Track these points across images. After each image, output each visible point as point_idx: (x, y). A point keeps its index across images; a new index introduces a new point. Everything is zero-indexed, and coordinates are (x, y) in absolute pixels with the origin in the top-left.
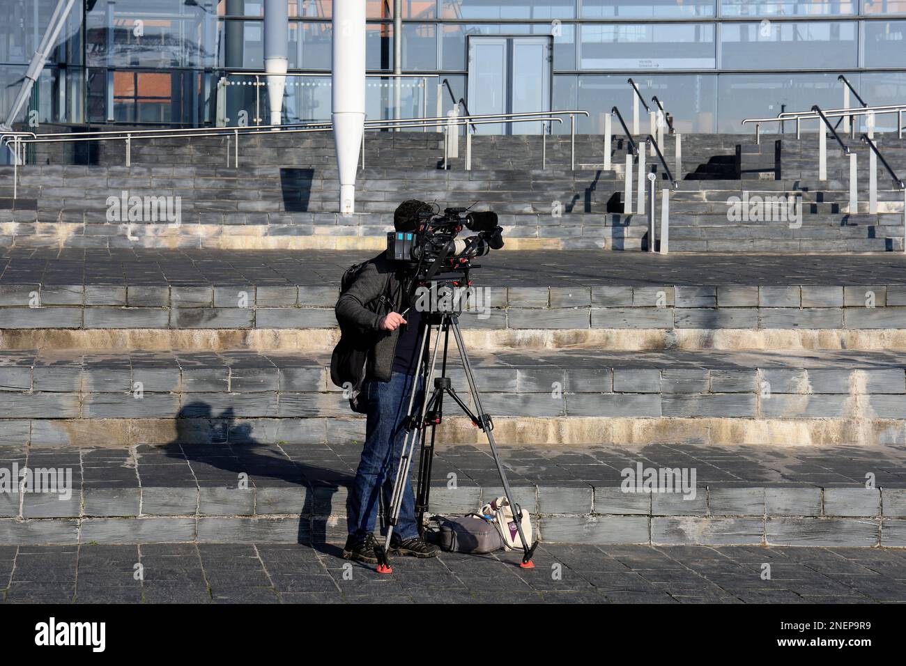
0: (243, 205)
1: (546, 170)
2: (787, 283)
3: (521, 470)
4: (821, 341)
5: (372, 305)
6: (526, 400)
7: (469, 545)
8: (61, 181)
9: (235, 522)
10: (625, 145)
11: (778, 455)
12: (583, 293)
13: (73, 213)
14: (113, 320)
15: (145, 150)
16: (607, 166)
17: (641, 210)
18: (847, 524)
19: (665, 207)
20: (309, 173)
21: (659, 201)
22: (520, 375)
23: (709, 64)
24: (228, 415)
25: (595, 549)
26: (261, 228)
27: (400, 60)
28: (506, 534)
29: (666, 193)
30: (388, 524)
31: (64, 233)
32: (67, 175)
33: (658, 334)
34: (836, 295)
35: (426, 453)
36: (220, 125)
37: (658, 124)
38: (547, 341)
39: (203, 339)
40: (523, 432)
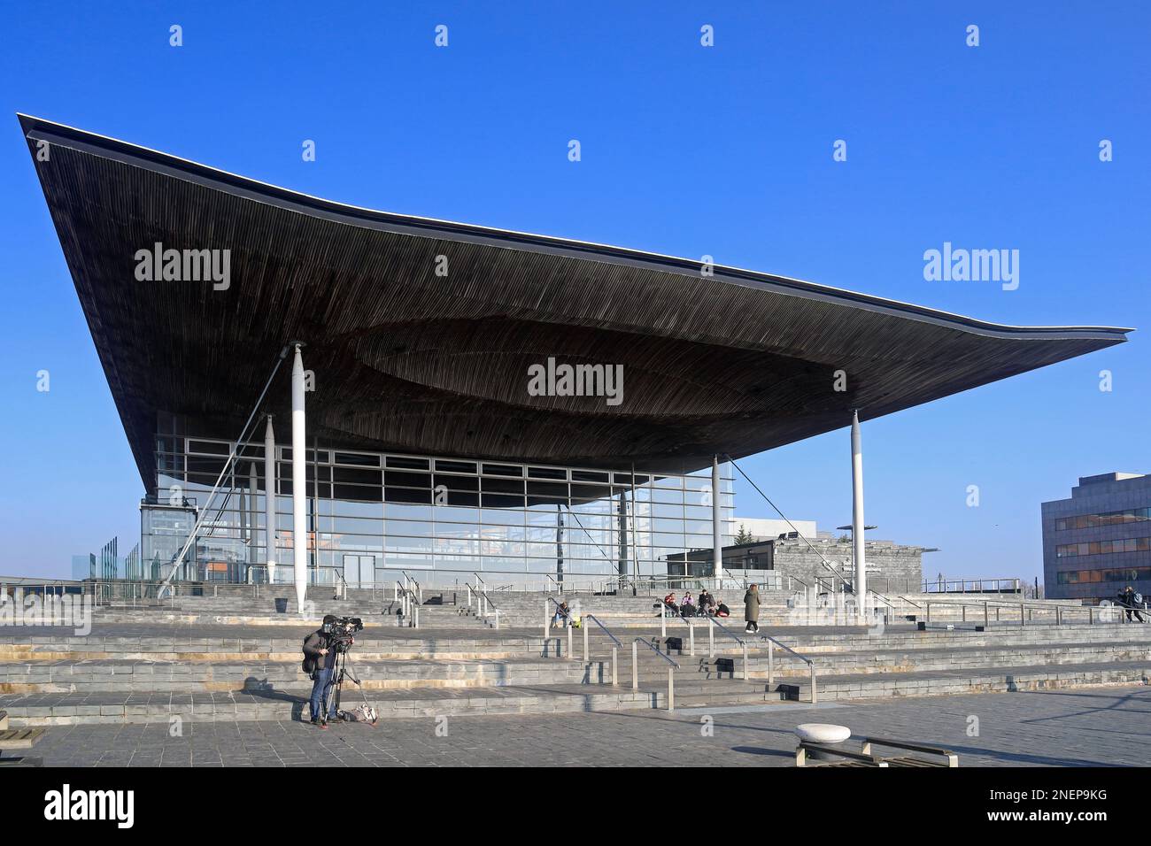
0: (262, 610)
1: (374, 600)
2: (457, 639)
3: (371, 696)
4: (469, 656)
5: (315, 647)
6: (371, 675)
7: (354, 719)
8: (190, 601)
9: (270, 713)
10: (402, 593)
11: (456, 690)
12: (390, 642)
13: (195, 612)
14: (218, 650)
15: (221, 590)
16: (396, 599)
17: (408, 614)
18: (477, 708)
19: (417, 613)
20: (286, 600)
21: (415, 611)
22: (369, 667)
23: (431, 568)
24: (265, 681)
25: (397, 719)
26: (268, 618)
27: (318, 562)
28: (366, 715)
29: (417, 609)
30: (326, 713)
31: (192, 619)
32: (192, 599)
33: (416, 654)
34: (473, 642)
35: (338, 692)
36: (250, 583)
37: (413, 586)
38: (378, 657)
39: (252, 656)
40: (371, 685)
